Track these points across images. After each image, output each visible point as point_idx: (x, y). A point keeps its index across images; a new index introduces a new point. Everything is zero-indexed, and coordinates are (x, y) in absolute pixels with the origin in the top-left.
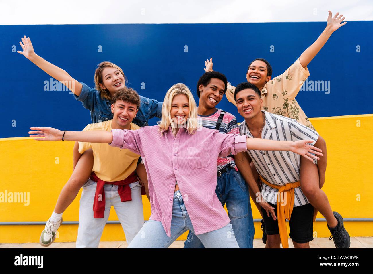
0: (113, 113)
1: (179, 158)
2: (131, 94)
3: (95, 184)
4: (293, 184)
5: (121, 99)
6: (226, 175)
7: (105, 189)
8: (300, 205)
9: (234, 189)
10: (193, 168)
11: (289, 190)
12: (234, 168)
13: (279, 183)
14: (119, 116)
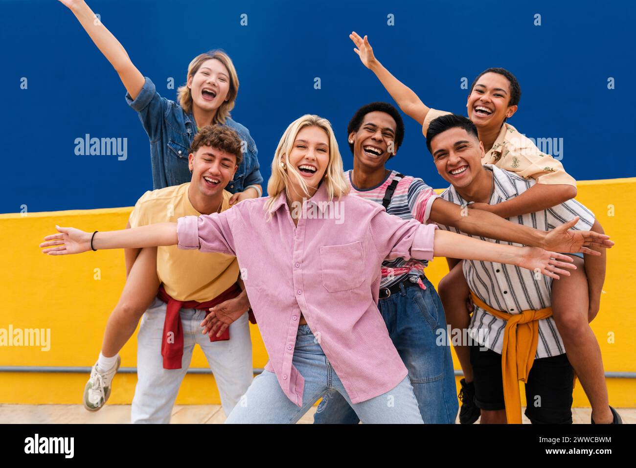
0: (192, 171)
1: (305, 272)
2: (227, 134)
3: (164, 307)
4: (537, 312)
5: (209, 144)
6: (399, 297)
7: (182, 316)
8: (548, 355)
9: (414, 325)
10: (330, 291)
11: (527, 324)
12: (416, 285)
13: (512, 310)
14: (202, 175)
